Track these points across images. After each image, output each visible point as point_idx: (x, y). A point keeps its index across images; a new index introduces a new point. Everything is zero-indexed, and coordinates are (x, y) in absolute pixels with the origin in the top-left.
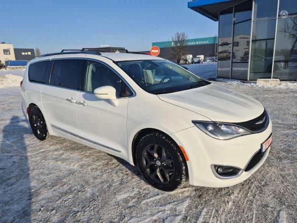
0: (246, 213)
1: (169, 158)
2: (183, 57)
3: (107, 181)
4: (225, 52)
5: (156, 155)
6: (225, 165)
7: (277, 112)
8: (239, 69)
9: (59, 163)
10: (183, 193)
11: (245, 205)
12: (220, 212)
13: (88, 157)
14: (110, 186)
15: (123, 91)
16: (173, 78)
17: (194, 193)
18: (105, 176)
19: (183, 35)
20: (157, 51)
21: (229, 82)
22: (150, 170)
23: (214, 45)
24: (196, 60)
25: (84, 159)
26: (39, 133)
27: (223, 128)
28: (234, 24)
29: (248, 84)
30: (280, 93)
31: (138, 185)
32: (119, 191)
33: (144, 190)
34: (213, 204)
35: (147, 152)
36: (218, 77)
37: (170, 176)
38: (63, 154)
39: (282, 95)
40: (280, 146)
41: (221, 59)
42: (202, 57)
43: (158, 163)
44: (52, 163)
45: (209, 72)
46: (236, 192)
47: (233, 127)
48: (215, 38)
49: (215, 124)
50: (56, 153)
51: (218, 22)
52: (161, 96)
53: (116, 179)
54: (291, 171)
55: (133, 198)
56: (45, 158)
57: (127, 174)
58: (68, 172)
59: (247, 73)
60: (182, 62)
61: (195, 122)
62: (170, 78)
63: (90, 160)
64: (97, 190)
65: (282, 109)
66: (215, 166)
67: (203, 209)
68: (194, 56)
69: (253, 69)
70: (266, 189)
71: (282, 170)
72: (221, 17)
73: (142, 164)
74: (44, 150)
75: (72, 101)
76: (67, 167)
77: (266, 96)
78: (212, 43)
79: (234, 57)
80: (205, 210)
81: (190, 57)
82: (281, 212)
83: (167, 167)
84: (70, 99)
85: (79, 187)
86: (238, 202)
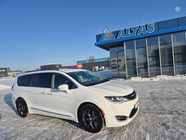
0: (132, 137)
1: (96, 115)
2: (94, 68)
3: (65, 133)
4: (114, 64)
5: (89, 115)
6: (121, 115)
7: (142, 92)
8: (122, 73)
9: (37, 127)
10: (103, 133)
11: (132, 134)
12: (121, 138)
13: (52, 123)
14: (67, 135)
15: (72, 86)
16: (93, 79)
17: (109, 132)
18: (63, 130)
19: (93, 57)
20: (81, 66)
21: (118, 79)
22: (87, 123)
23: (108, 61)
24: (100, 69)
25: (51, 124)
26: (22, 113)
27: (118, 99)
28: (117, 52)
29: (127, 80)
30: (142, 83)
31: (81, 132)
32: (72, 136)
33: (85, 134)
34: (118, 135)
35: (85, 114)
36: (113, 77)
37: (97, 125)
38: (38, 123)
39: (143, 84)
40: (144, 107)
41: (113, 68)
42: (103, 67)
43: (91, 119)
44: (33, 128)
45: (108, 75)
46: (127, 129)
47: (122, 98)
48: (109, 58)
49: (114, 97)
50: (34, 123)
51: (109, 51)
52: (90, 87)
53: (70, 131)
54: (150, 118)
55: (80, 138)
56: (28, 126)
57: (75, 128)
58: (43, 131)
59: (126, 75)
60: (93, 70)
61: (106, 97)
62: (92, 79)
63: (54, 124)
64: (61, 137)
65: (143, 91)
66: (117, 116)
67: (113, 138)
68: (99, 67)
69: (129, 73)
70: (140, 126)
71: (146, 118)
72: (111, 49)
73: (83, 121)
74: (26, 122)
75: (45, 93)
76: (42, 129)
77: (136, 85)
78: (107, 60)
79: (119, 67)
80: (114, 138)
81: (97, 68)
82: (147, 135)
83: (95, 120)
84: (43, 92)
85: (51, 137)
86: (128, 133)
